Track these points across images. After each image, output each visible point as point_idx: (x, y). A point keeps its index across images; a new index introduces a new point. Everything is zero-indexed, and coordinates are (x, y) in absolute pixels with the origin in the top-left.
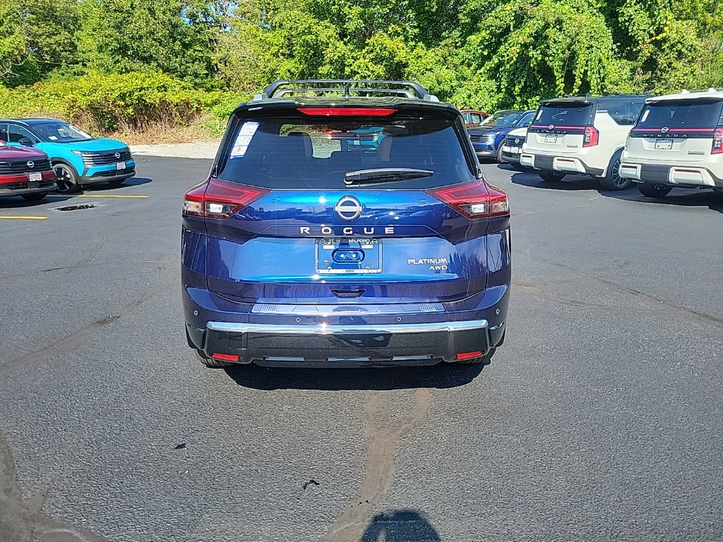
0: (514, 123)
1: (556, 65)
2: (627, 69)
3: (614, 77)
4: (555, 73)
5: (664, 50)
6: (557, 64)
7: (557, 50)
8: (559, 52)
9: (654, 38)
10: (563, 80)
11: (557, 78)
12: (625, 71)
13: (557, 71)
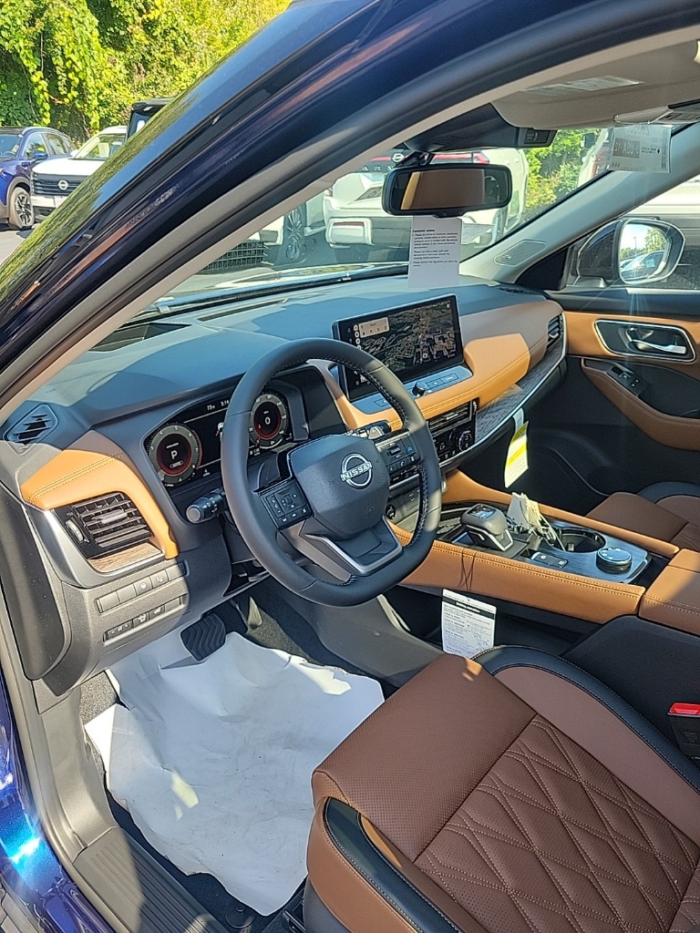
0: (15, 150)
1: (22, 46)
2: (120, 66)
3: (108, 76)
4: (25, 62)
5: (155, 38)
6: (21, 44)
7: (13, 19)
8: (19, 22)
9: (145, 17)
10: (40, 74)
11: (31, 71)
12: (117, 68)
13: (27, 58)
